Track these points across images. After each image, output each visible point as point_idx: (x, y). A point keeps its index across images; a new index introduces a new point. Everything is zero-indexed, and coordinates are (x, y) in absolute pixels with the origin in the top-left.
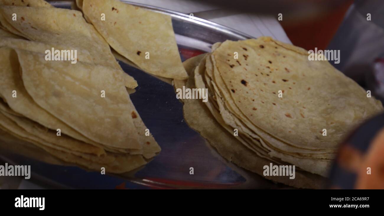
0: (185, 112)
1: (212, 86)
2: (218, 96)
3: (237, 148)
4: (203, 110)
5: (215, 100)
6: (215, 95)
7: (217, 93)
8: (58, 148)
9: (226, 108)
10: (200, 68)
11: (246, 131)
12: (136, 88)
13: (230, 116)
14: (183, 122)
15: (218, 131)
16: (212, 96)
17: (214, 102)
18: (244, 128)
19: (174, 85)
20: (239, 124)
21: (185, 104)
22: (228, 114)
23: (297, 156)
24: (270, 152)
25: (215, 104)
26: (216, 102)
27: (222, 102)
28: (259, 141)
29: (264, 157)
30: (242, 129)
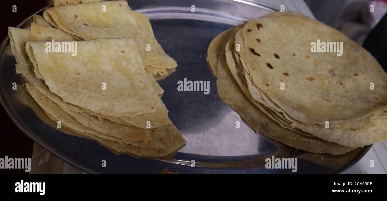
0: (218, 87)
1: (241, 62)
2: (246, 71)
3: (263, 120)
4: (233, 85)
5: (244, 75)
6: (243, 71)
7: (245, 69)
8: (111, 139)
9: (253, 83)
10: (230, 44)
11: (271, 106)
12: (176, 68)
13: (257, 91)
14: (217, 97)
15: (247, 104)
16: (241, 72)
17: (242, 78)
18: (269, 102)
19: (208, 61)
20: (265, 98)
21: (218, 79)
22: (255, 89)
23: (316, 126)
24: (293, 124)
25: (243, 79)
26: (244, 77)
27: (249, 78)
28: (282, 114)
29: (287, 128)
30: (267, 103)
